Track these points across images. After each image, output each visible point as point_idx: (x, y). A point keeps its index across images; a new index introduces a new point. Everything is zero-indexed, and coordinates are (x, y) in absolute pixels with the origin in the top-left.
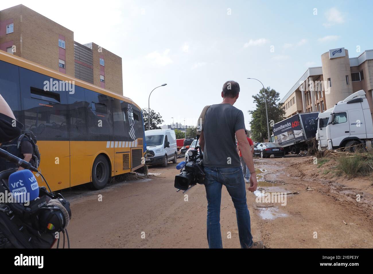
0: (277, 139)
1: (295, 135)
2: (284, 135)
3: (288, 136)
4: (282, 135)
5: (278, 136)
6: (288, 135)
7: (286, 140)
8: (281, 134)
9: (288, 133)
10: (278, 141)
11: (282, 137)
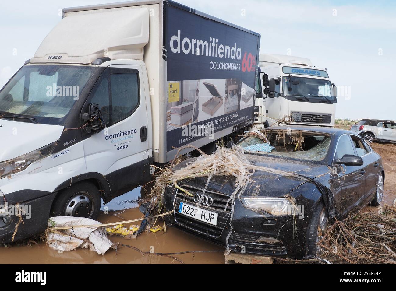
0: (177, 98)
1: (242, 102)
2: (212, 89)
3: (226, 98)
4: (207, 86)
5: (190, 84)
6: (227, 92)
7: (216, 115)
8: (201, 81)
9: (228, 84)
10: (184, 111)
11: (205, 96)
